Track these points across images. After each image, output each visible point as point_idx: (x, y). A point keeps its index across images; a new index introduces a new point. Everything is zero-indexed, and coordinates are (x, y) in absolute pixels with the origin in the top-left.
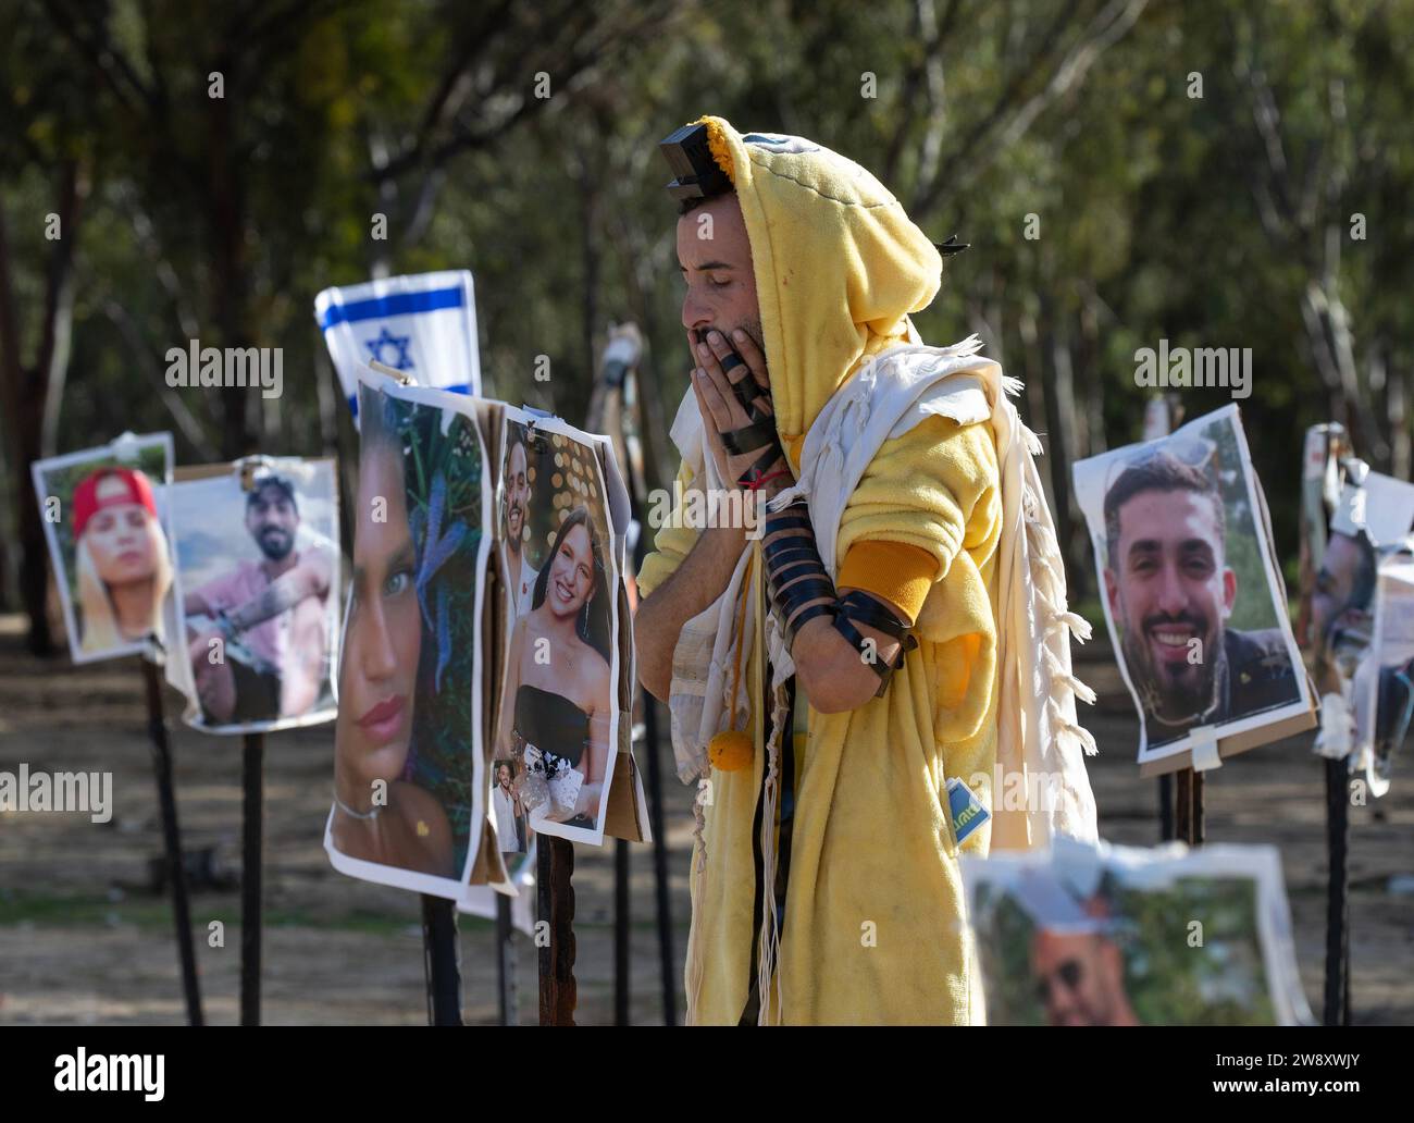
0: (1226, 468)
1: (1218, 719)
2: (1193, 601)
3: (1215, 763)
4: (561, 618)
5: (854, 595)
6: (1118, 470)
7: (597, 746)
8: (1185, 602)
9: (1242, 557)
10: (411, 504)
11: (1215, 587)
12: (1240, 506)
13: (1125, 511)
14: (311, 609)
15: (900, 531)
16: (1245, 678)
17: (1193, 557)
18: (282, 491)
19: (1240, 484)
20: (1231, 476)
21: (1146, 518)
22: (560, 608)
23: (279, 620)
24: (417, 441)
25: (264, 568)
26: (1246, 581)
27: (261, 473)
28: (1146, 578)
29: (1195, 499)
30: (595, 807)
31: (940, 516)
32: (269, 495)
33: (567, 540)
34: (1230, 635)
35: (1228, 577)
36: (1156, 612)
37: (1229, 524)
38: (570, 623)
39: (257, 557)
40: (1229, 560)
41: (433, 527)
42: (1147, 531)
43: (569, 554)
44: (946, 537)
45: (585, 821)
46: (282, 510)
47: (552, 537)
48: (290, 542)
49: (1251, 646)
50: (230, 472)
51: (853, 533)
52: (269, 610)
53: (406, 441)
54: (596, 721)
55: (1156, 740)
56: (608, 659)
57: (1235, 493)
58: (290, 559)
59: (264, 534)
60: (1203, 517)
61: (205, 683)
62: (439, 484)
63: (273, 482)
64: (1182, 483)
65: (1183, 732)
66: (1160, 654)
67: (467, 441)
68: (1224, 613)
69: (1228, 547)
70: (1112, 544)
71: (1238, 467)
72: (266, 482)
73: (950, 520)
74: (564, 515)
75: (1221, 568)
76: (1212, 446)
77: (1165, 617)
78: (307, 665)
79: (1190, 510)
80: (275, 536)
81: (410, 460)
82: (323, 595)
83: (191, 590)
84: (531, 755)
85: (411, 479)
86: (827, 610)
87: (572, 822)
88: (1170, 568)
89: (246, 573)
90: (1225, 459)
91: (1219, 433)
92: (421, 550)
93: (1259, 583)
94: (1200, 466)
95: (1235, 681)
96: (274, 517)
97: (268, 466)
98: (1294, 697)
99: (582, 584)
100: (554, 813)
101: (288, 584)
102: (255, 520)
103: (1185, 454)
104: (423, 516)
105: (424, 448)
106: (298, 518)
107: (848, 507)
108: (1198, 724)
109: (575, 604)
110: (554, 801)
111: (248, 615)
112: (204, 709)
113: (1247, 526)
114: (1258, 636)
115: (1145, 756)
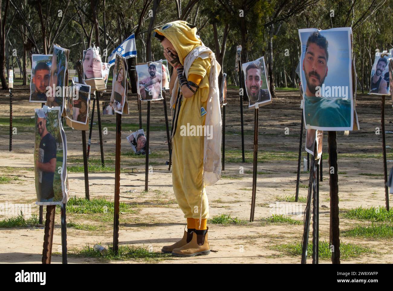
0: (262, 66)
1: (259, 101)
2: (256, 85)
3: (258, 108)
4: (119, 82)
5: (190, 82)
6: (248, 65)
7: (123, 100)
8: (255, 85)
9: (263, 78)
10: (57, 63)
11: (259, 82)
12: (263, 71)
13: (248, 71)
14: (158, 84)
15: (196, 73)
16: (263, 96)
17: (257, 78)
18: (154, 67)
19: (264, 68)
20: (262, 67)
21: (251, 72)
22: (119, 81)
23: (153, 85)
24: (58, 55)
25: (150, 77)
26: (264, 82)
27: (151, 64)
28: (250, 81)
29: (257, 70)
30: (122, 109)
31: (203, 71)
32: (152, 67)
33: (121, 71)
34: (261, 90)
35: (261, 81)
36: (252, 86)
37: (262, 74)
38: (120, 83)
39: (150, 76)
40: (261, 79)
41: (60, 67)
42: (251, 74)
43: (121, 73)
44: (203, 74)
45: (120, 111)
46: (154, 69)
47: (119, 71)
48: (155, 74)
49: (264, 91)
50: (146, 64)
51: (190, 73)
52: (151, 84)
53: (57, 55)
54: (123, 97)
55: (251, 104)
56: (124, 88)
57: (263, 69)
58: (155, 76)
59: (151, 73)
60: (258, 72)
61: (142, 94)
62: (61, 61)
63: (152, 65)
64: (256, 68)
65: (254, 103)
66: (252, 92)
67: (64, 55)
68: (260, 86)
69: (261, 77)
70: (247, 76)
71: (263, 66)
72: (151, 65)
73: (204, 71)
74: (120, 68)
75: (260, 80)
76: (260, 62)
77: (253, 87)
78: (157, 92)
79: (257, 71)
80: (152, 73)
81: (58, 57)
82: (160, 82)
83: (140, 80)
84: (115, 101)
85: (57, 60)
86: (186, 83)
87: (119, 111)
88: (254, 80)
89: (148, 78)
90: (262, 64)
91: (261, 61)
92: (58, 70)
93: (265, 82)
94: (258, 65)
95: (261, 96)
96: (152, 70)
97: (152, 63)
98: (269, 99)
99: (122, 77)
100: (117, 109)
101: (154, 80)
102: (149, 71)
103: (256, 63)
104: (59, 65)
105: (59, 56)
106: (156, 71)
107: (190, 69)
108: (256, 102)
109: (121, 80)
110: (117, 108)
111: (148, 84)
112: (142, 97)
113: (264, 74)
114: (265, 90)
115: (250, 106)
